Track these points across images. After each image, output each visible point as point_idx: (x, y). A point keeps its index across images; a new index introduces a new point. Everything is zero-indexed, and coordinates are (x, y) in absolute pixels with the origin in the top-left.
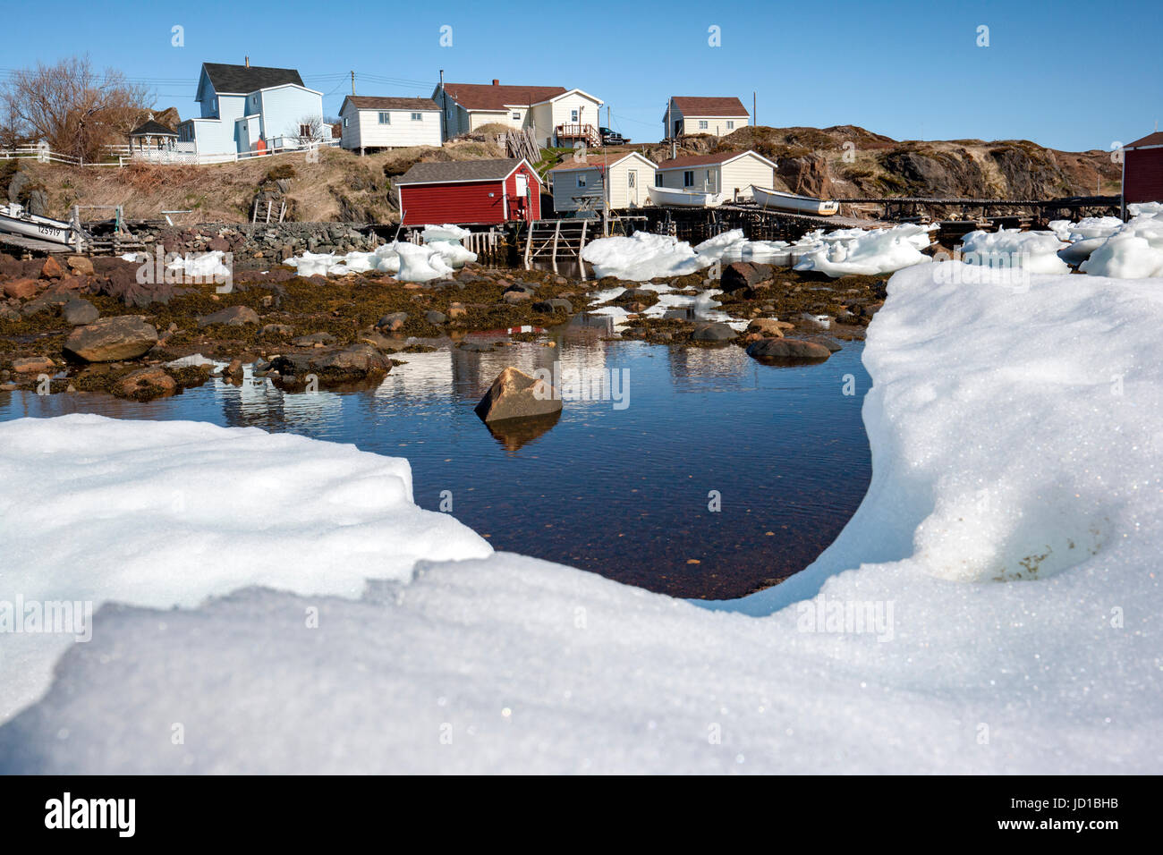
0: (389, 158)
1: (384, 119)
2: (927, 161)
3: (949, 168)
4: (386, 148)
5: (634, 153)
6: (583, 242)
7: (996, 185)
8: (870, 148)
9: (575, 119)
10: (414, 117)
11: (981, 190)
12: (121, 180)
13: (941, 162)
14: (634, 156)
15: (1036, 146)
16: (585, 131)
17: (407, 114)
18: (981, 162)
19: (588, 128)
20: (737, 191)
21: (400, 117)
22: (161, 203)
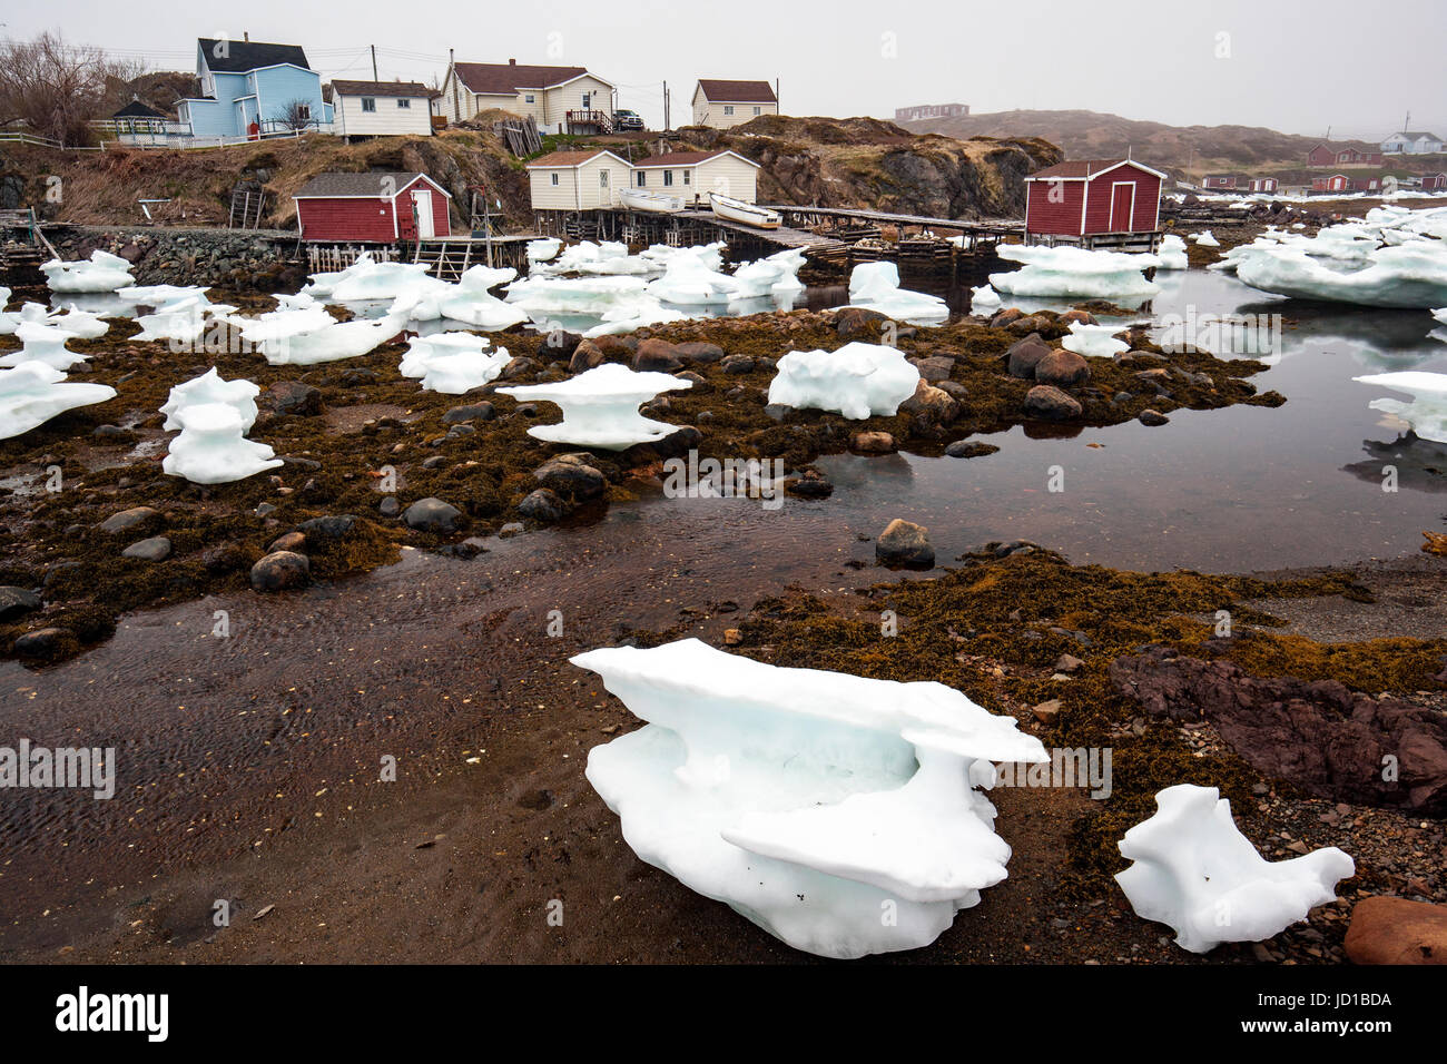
0: (371, 148)
1: (368, 106)
2: (921, 162)
3: (941, 169)
4: (371, 137)
5: (606, 152)
6: (465, 267)
7: (992, 187)
8: (880, 143)
9: (587, 104)
10: (400, 104)
11: (975, 194)
12: (97, 168)
13: (935, 164)
14: (606, 155)
15: (1047, 144)
16: (595, 117)
17: (394, 102)
18: (979, 164)
19: (599, 115)
20: (698, 196)
21: (385, 105)
22: (139, 192)
